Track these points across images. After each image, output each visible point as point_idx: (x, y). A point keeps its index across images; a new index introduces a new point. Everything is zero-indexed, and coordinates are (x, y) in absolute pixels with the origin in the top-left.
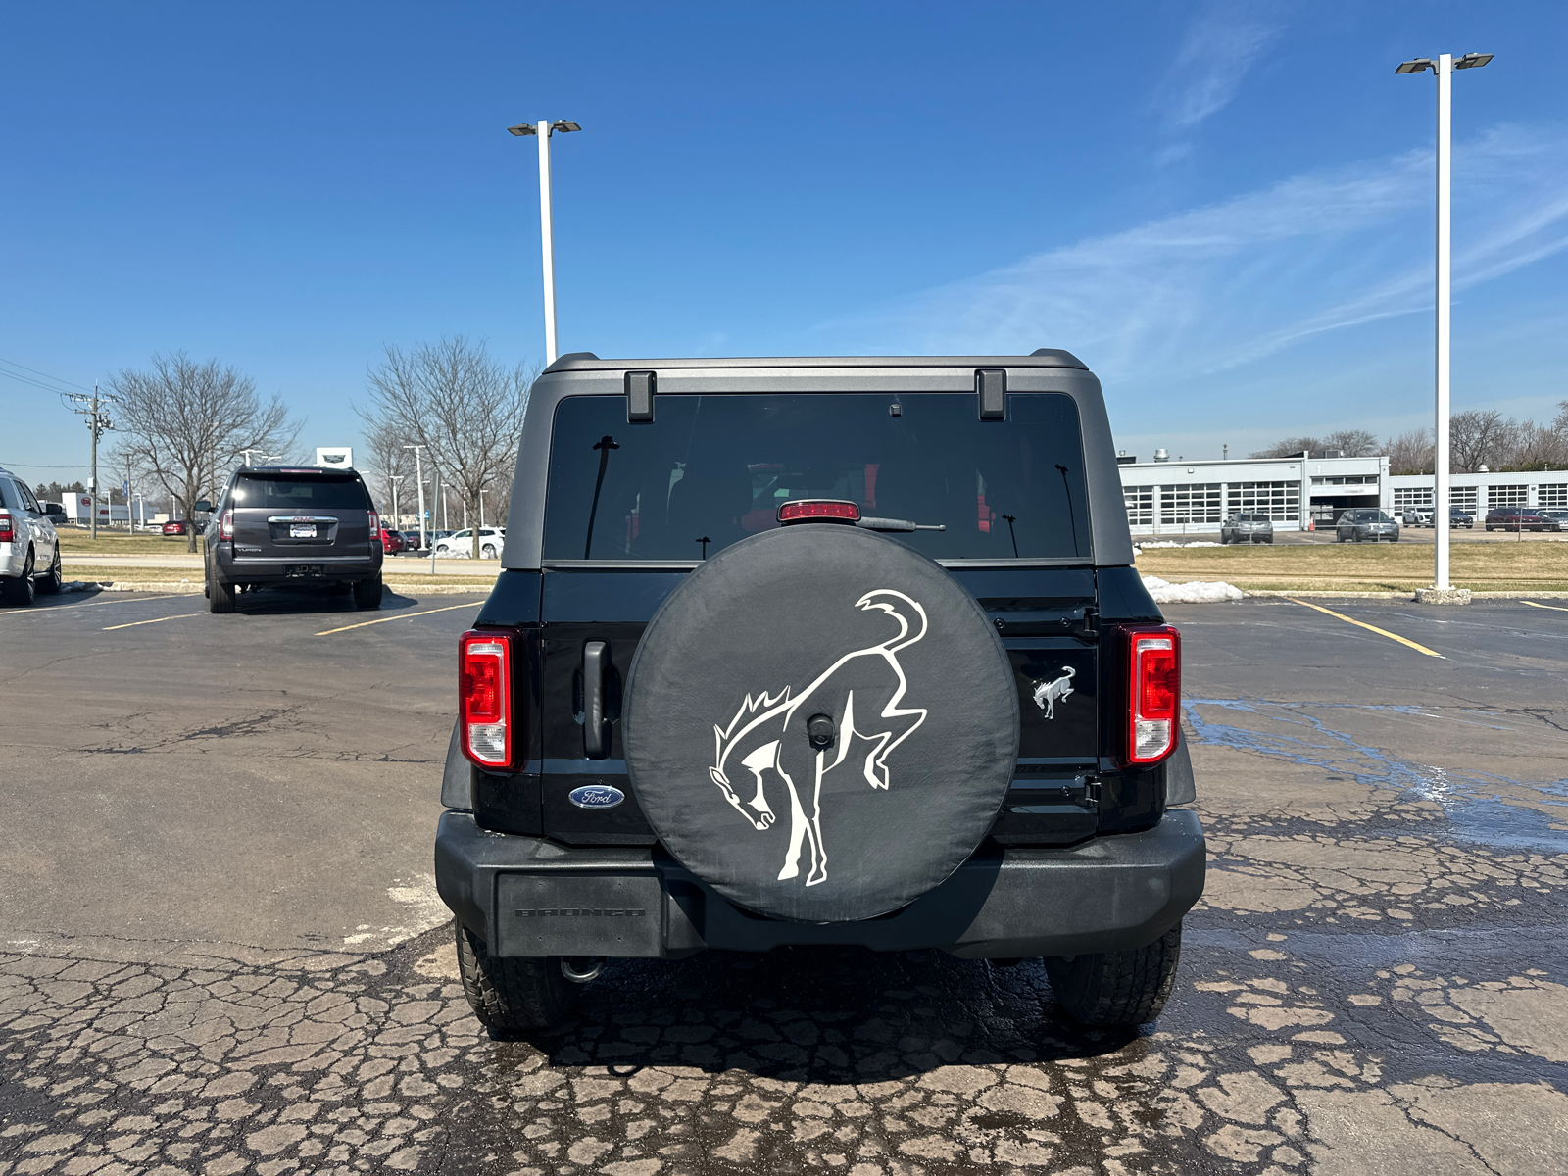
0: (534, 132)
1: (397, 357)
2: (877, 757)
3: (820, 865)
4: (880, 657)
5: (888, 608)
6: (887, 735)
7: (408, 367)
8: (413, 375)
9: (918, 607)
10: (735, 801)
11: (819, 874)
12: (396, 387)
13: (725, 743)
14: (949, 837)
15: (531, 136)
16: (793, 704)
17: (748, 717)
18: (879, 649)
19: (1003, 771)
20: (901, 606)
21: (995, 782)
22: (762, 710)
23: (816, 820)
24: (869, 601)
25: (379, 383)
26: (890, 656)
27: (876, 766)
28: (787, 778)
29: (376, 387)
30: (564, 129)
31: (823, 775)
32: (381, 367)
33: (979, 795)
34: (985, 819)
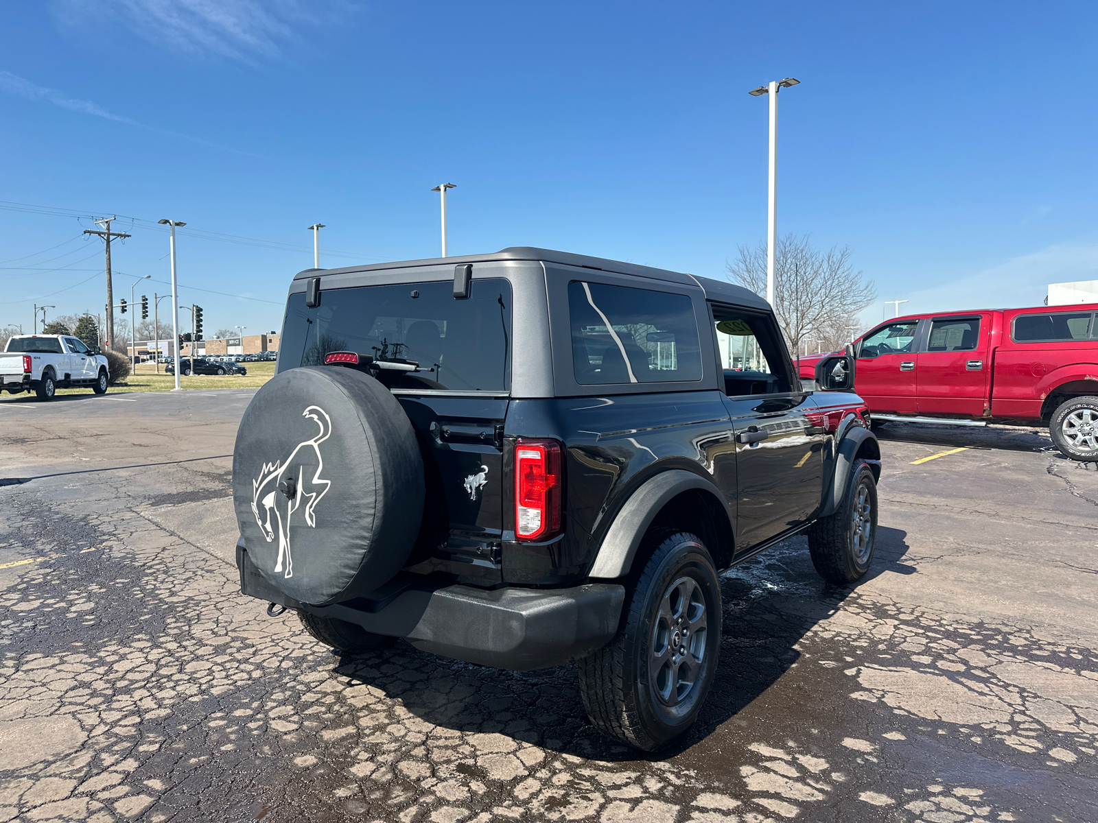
0: (767, 91)
1: (746, 252)
2: (311, 507)
3: (289, 568)
4: (312, 446)
5: (315, 417)
6: (314, 494)
7: (752, 259)
8: (757, 264)
9: (327, 417)
10: (260, 523)
11: (289, 574)
12: (745, 273)
13: (257, 489)
14: (339, 562)
15: (765, 94)
16: (281, 470)
17: (265, 477)
18: (311, 442)
19: (366, 525)
20: (321, 417)
21: (361, 531)
22: (270, 473)
23: (288, 540)
24: (308, 413)
25: (734, 272)
26: (316, 446)
27: (310, 513)
28: (278, 513)
29: (732, 274)
30: (787, 84)
31: (291, 514)
32: (736, 261)
33: (353, 538)
34: (358, 554)
